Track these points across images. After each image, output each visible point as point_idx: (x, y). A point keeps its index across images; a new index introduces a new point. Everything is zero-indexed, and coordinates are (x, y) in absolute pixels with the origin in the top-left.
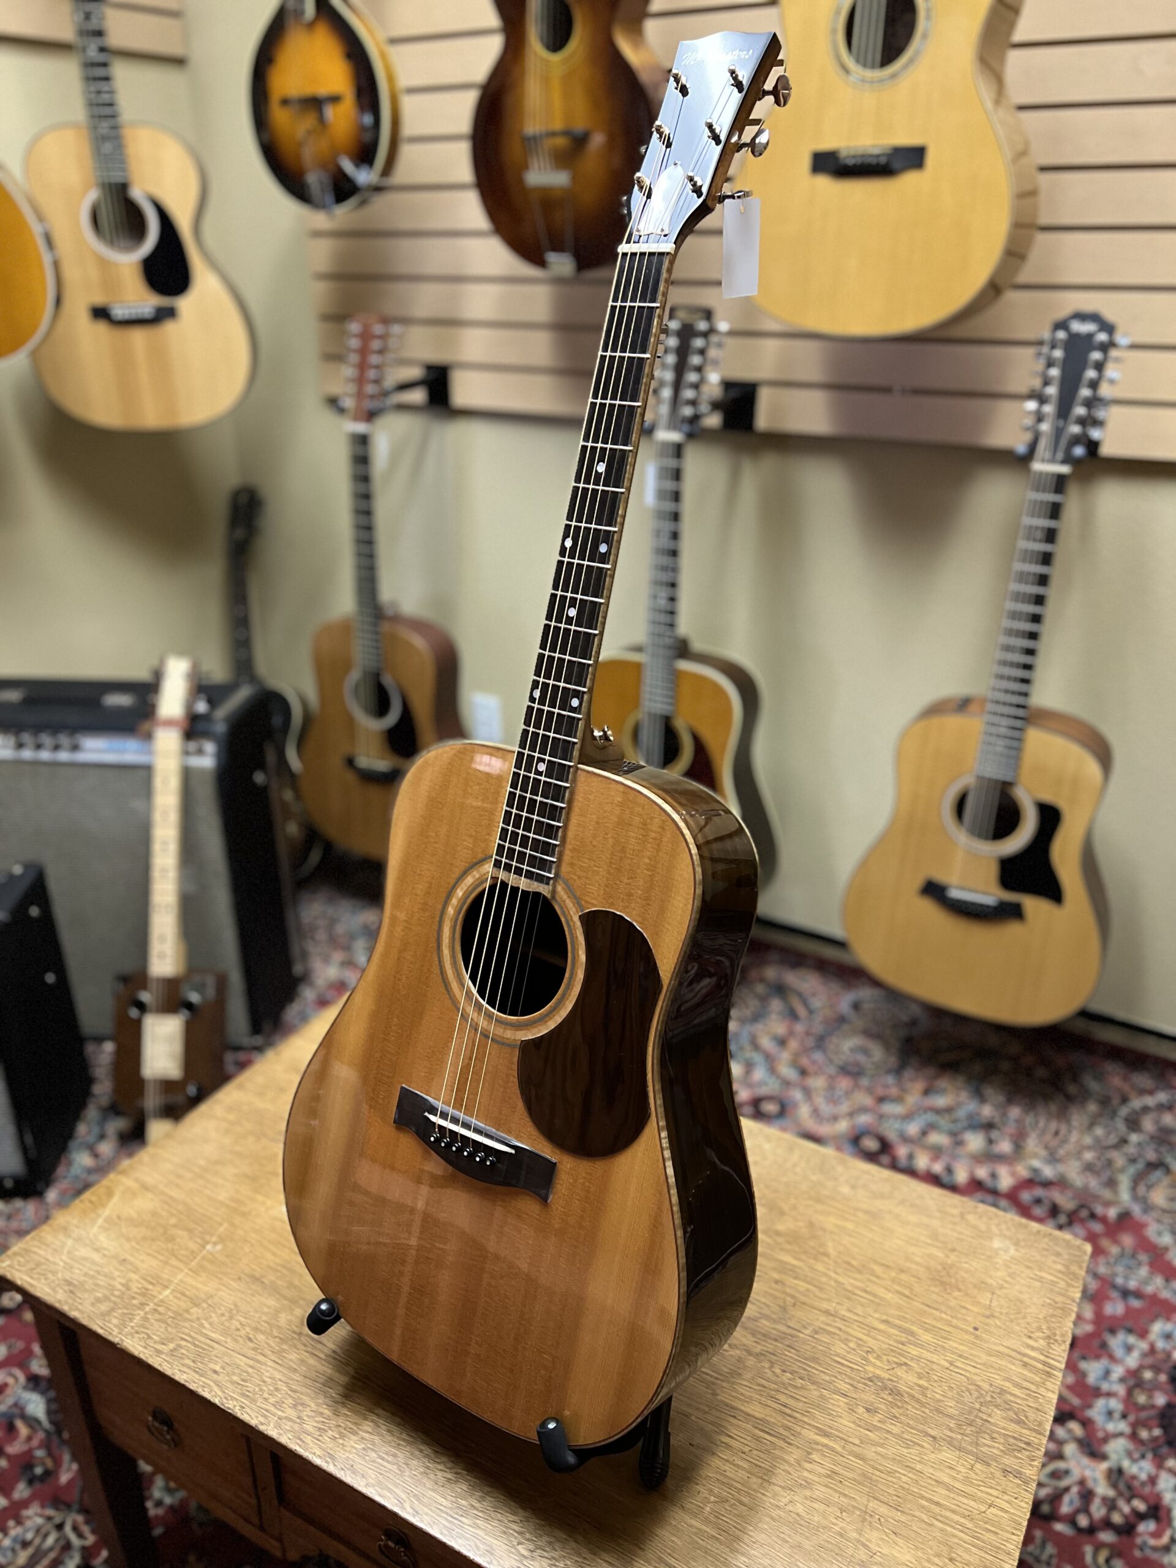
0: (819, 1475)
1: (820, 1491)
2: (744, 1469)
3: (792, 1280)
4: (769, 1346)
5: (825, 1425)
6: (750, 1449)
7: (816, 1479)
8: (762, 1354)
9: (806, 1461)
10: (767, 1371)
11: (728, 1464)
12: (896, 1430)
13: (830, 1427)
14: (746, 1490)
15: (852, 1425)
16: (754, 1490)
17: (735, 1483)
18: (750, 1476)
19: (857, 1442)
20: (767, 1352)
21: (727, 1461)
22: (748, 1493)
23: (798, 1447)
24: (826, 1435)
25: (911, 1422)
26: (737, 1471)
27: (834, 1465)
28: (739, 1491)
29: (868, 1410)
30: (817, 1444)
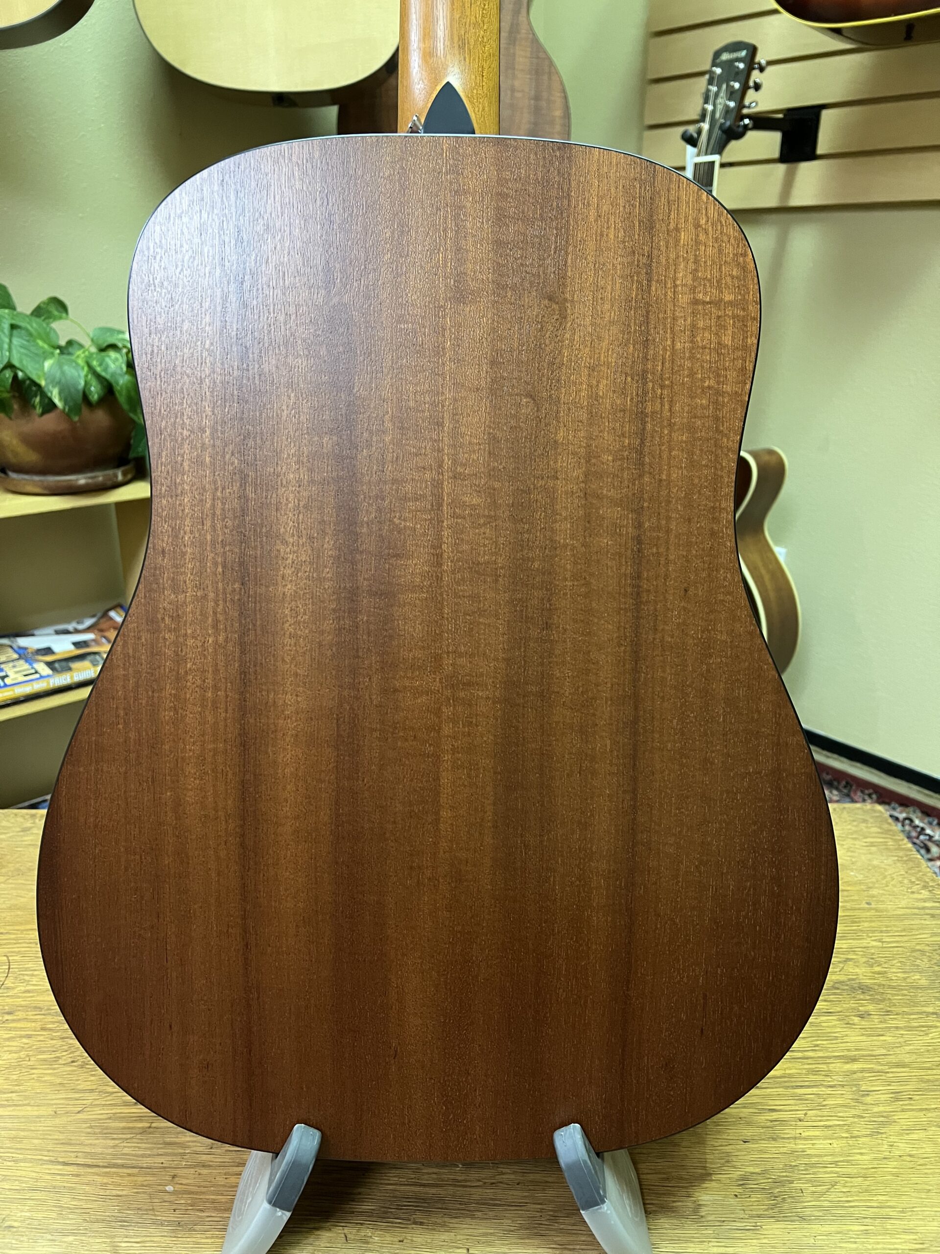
0: (887, 1103)
1: (904, 1119)
2: (817, 1138)
5: (843, 1051)
6: (804, 1112)
7: (888, 1109)
9: (863, 1096)
11: (798, 1141)
12: (901, 1024)
13: (848, 1050)
14: (842, 1159)
15: (864, 1038)
16: (849, 1155)
17: (825, 1159)
18: (830, 1142)
19: (884, 1051)
21: (795, 1138)
22: (848, 1161)
23: (843, 1086)
24: (854, 1060)
25: (905, 1009)
26: (813, 1144)
27: (889, 1085)
28: (836, 1163)
29: (861, 1016)
30: (855, 1073)
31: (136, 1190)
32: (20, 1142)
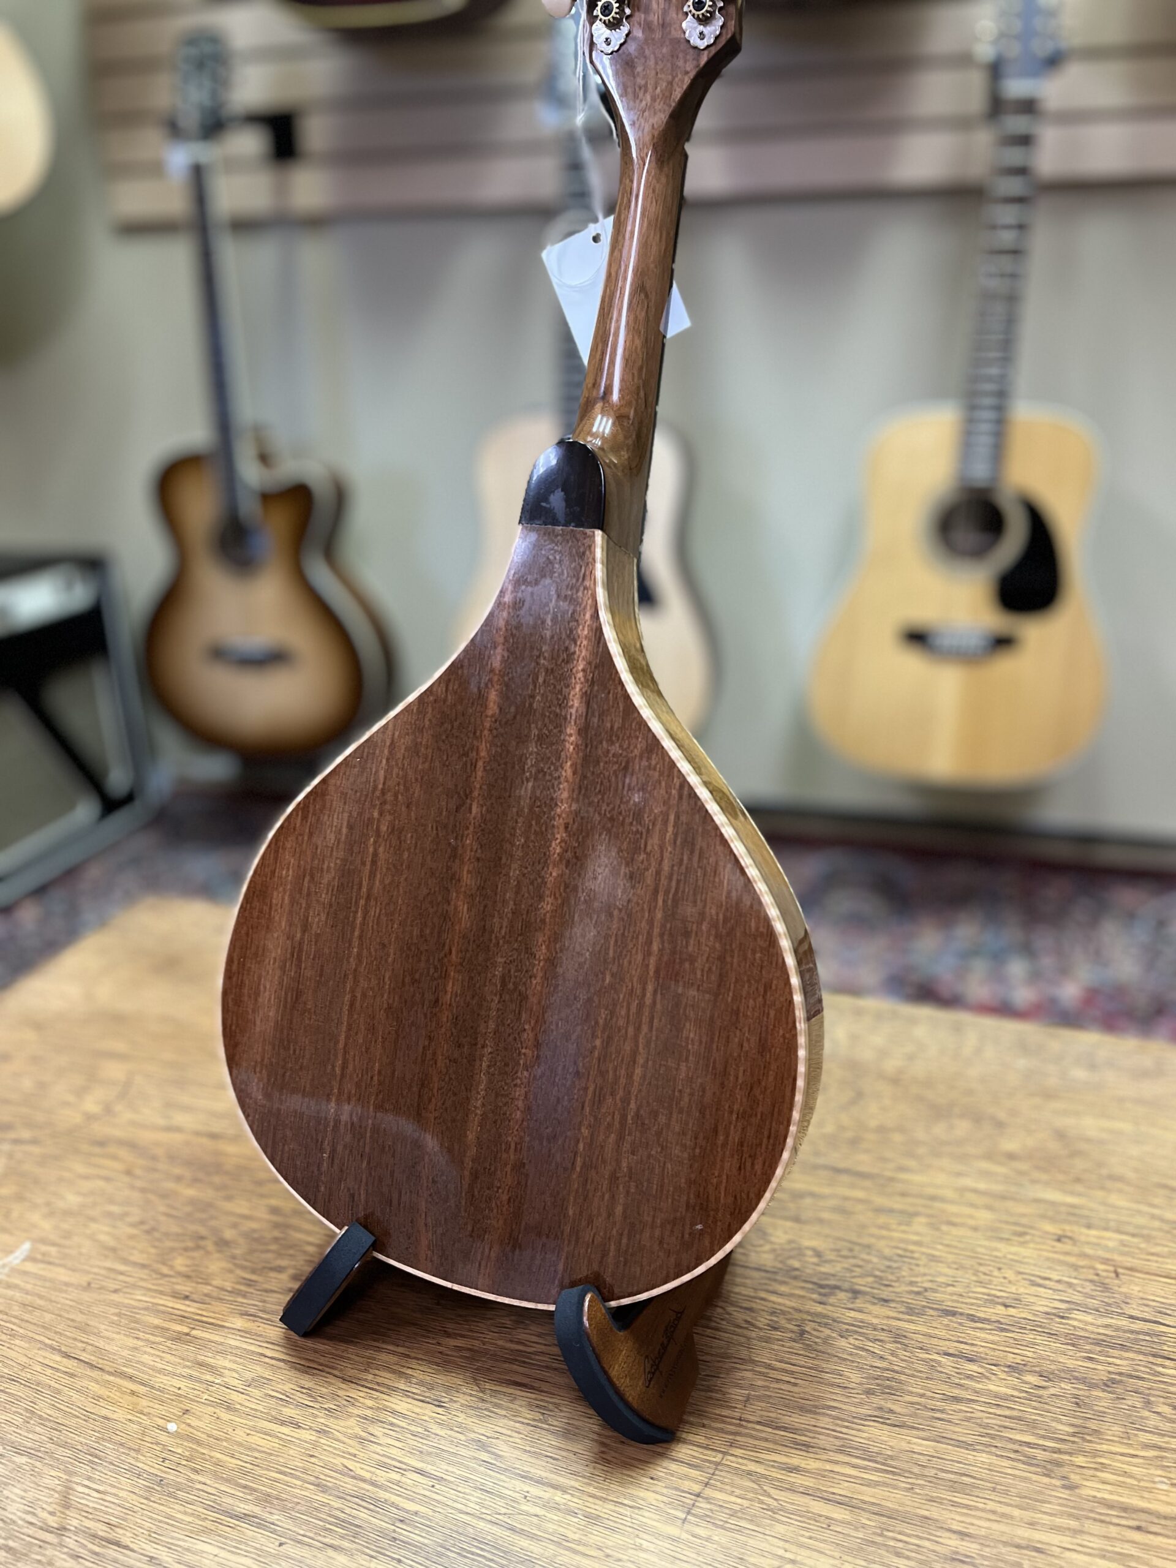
3: (1085, 1231)
4: (1118, 1362)
8: (1114, 1381)
10: (1146, 1414)
20: (1120, 1374)
31: (130, 1417)
32: (30, 1312)
